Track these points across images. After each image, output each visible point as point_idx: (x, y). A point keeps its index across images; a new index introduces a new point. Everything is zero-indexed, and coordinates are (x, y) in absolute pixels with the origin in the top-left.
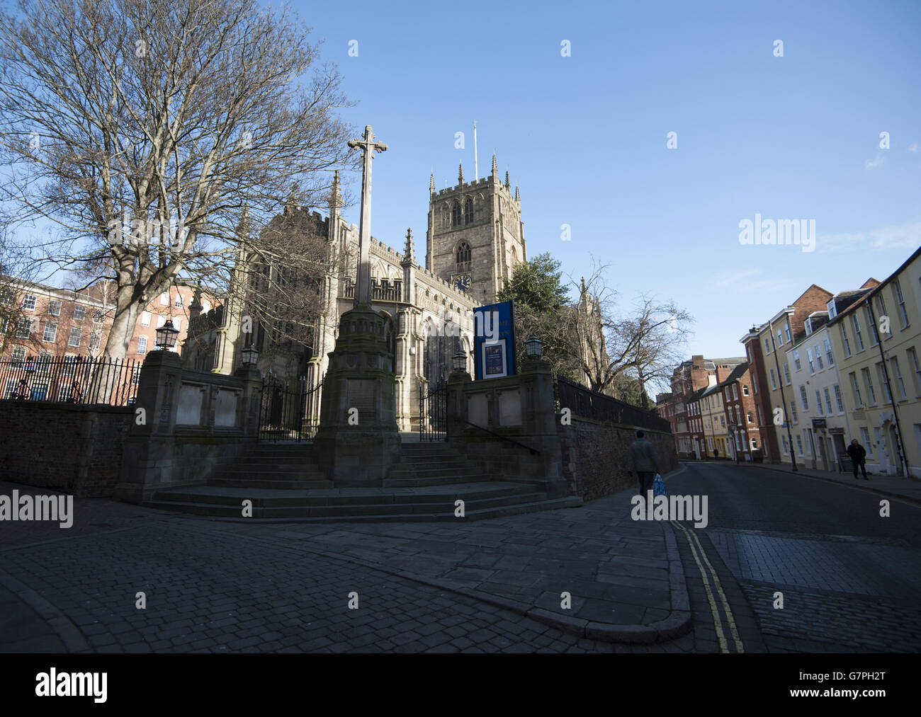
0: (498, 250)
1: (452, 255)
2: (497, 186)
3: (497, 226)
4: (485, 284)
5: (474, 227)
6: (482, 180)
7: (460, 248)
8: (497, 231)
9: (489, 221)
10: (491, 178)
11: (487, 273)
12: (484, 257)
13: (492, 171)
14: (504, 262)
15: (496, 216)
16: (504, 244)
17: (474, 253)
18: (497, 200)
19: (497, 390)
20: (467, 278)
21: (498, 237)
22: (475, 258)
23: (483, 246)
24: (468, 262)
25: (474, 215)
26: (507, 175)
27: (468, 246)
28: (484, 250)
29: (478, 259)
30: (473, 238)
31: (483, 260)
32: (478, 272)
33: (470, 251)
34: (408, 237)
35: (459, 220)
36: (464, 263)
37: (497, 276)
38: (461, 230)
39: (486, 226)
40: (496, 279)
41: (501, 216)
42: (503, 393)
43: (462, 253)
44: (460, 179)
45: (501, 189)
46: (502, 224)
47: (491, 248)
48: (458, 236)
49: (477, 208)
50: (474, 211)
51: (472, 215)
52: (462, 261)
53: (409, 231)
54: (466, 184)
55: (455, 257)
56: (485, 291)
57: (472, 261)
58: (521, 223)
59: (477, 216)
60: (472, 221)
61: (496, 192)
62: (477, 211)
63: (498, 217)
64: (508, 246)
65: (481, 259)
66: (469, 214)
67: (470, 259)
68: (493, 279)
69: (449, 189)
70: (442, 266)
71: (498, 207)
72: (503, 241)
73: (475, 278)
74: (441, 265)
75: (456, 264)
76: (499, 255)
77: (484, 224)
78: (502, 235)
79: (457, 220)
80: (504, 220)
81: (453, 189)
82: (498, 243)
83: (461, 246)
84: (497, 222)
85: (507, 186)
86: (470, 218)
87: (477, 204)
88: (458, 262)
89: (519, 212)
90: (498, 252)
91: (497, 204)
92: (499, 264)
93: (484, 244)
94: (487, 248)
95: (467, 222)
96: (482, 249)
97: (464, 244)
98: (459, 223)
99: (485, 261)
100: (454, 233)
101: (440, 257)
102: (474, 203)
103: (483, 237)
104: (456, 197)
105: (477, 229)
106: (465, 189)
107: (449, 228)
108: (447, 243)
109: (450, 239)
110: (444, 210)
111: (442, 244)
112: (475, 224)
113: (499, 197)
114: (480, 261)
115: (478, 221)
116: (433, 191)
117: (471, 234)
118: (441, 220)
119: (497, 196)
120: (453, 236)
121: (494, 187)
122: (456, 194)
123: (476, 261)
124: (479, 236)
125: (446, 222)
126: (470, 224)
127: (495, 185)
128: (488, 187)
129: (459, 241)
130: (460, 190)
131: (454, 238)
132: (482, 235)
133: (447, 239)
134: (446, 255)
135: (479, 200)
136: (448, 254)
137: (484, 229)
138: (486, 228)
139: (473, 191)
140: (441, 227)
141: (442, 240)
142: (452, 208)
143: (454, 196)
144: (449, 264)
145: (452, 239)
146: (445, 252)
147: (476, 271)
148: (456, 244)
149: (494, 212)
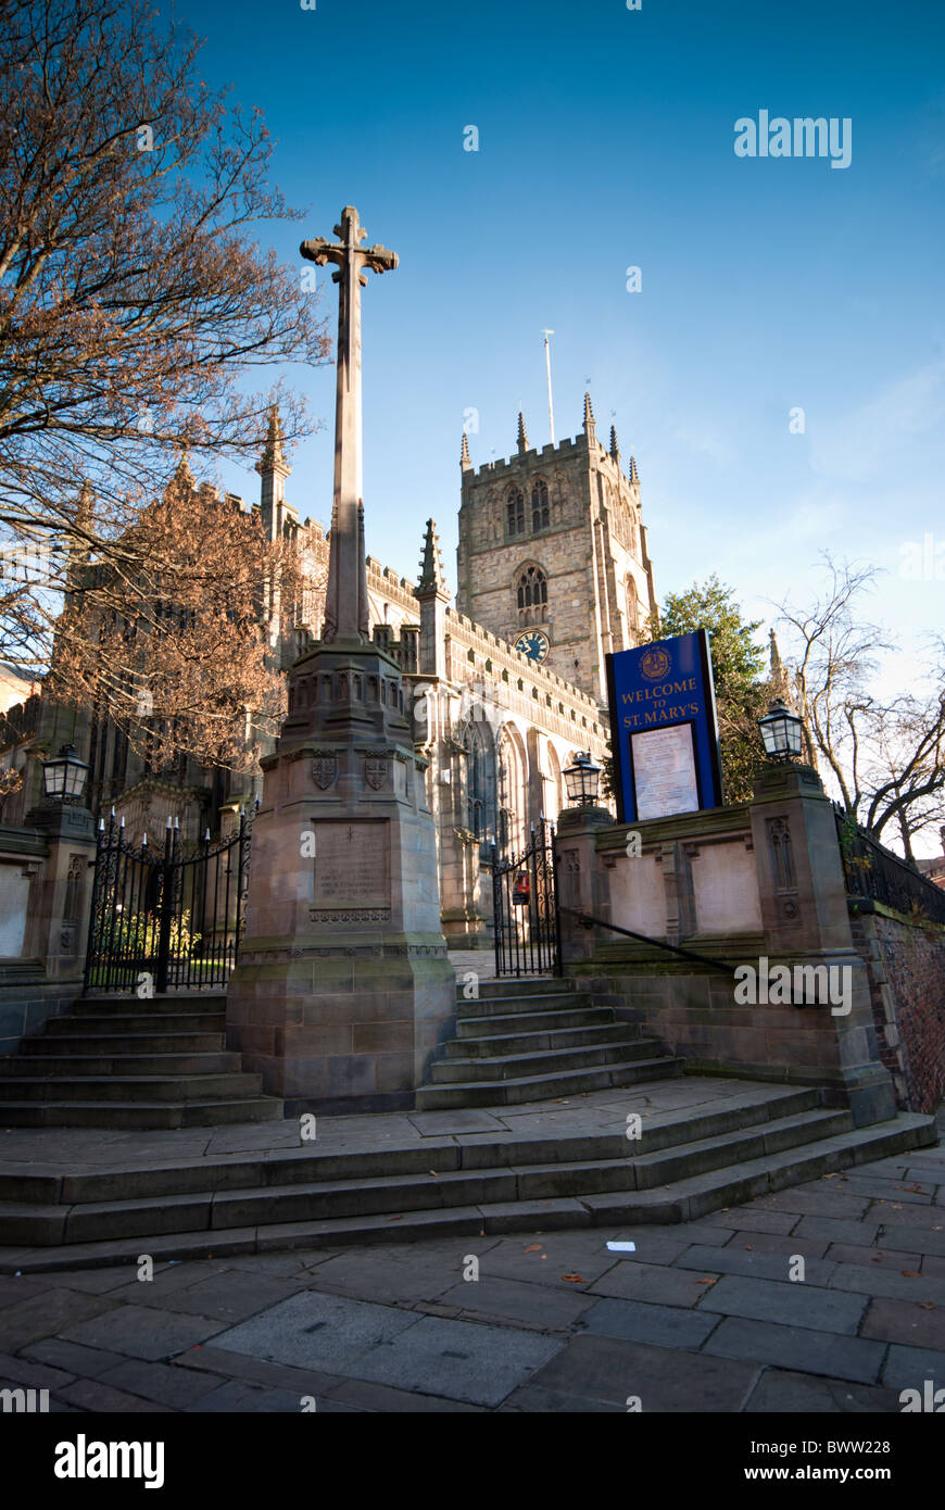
0: (601, 579)
1: (508, 591)
2: (596, 453)
3: (598, 533)
4: (576, 649)
5: (550, 535)
6: (565, 443)
7: (524, 579)
8: (598, 542)
9: (582, 521)
10: (583, 440)
11: (581, 628)
12: (573, 595)
13: (585, 425)
14: (613, 603)
15: (595, 513)
16: (612, 567)
17: (553, 587)
18: (596, 480)
19: (685, 845)
20: (539, 638)
21: (599, 556)
22: (557, 597)
23: (571, 573)
24: (541, 606)
25: (551, 512)
26: (613, 433)
27: (540, 575)
28: (573, 580)
29: (561, 599)
30: (551, 557)
31: (572, 601)
32: (562, 625)
33: (544, 584)
34: (429, 537)
35: (521, 523)
36: (533, 607)
37: (599, 632)
38: (524, 543)
39: (574, 532)
40: (599, 638)
41: (604, 512)
42: (701, 850)
43: (528, 587)
44: (521, 442)
45: (602, 460)
46: (606, 528)
47: (587, 575)
48: (519, 554)
49: (557, 497)
50: (551, 505)
51: (546, 512)
52: (529, 604)
53: (429, 524)
54: (534, 451)
55: (516, 596)
56: (576, 663)
57: (550, 602)
58: (642, 529)
59: (555, 514)
60: (546, 523)
61: (592, 465)
62: (555, 504)
63: (597, 515)
64: (620, 576)
65: (567, 598)
66: (540, 510)
67: (545, 600)
68: (592, 638)
69: (500, 463)
70: (489, 615)
71: (597, 494)
72: (610, 562)
73: (557, 637)
74: (487, 612)
75: (518, 611)
76: (601, 590)
77: (570, 530)
78: (608, 549)
79: (514, 523)
80: (611, 520)
81: (507, 462)
82: (599, 565)
83: (526, 573)
84: (597, 523)
85: (614, 454)
86: (542, 519)
87: (558, 491)
88: (520, 606)
89: (638, 506)
90: (601, 583)
91: (596, 489)
92: (602, 608)
93: (573, 569)
94: (579, 576)
95: (536, 527)
96: (568, 578)
97: (531, 571)
98: (521, 530)
99: (576, 603)
100: (512, 548)
101: (485, 596)
102: (550, 488)
103: (569, 555)
104: (514, 478)
105: (557, 540)
106: (532, 462)
107: (502, 540)
108: (499, 568)
109: (502, 561)
110: (491, 504)
111: (488, 571)
112: (553, 530)
113: (599, 475)
114: (565, 602)
115: (558, 524)
116: (467, 467)
117: (545, 550)
118: (485, 524)
119: (595, 473)
120: (510, 554)
121: (588, 455)
122: (515, 471)
123: (558, 602)
124: (562, 553)
125: (495, 528)
126: (543, 531)
127: (591, 452)
128: (576, 456)
129: (522, 564)
130: (521, 464)
131: (512, 558)
132: (569, 551)
133: (498, 561)
134: (497, 594)
135: (559, 482)
136: (500, 589)
137: (572, 539)
138: (575, 536)
139: (548, 465)
140: (485, 537)
141: (488, 564)
142: (505, 499)
143: (509, 476)
144: (504, 610)
145: (508, 560)
146: (494, 587)
147: (558, 622)
148: (516, 570)
149: (590, 504)
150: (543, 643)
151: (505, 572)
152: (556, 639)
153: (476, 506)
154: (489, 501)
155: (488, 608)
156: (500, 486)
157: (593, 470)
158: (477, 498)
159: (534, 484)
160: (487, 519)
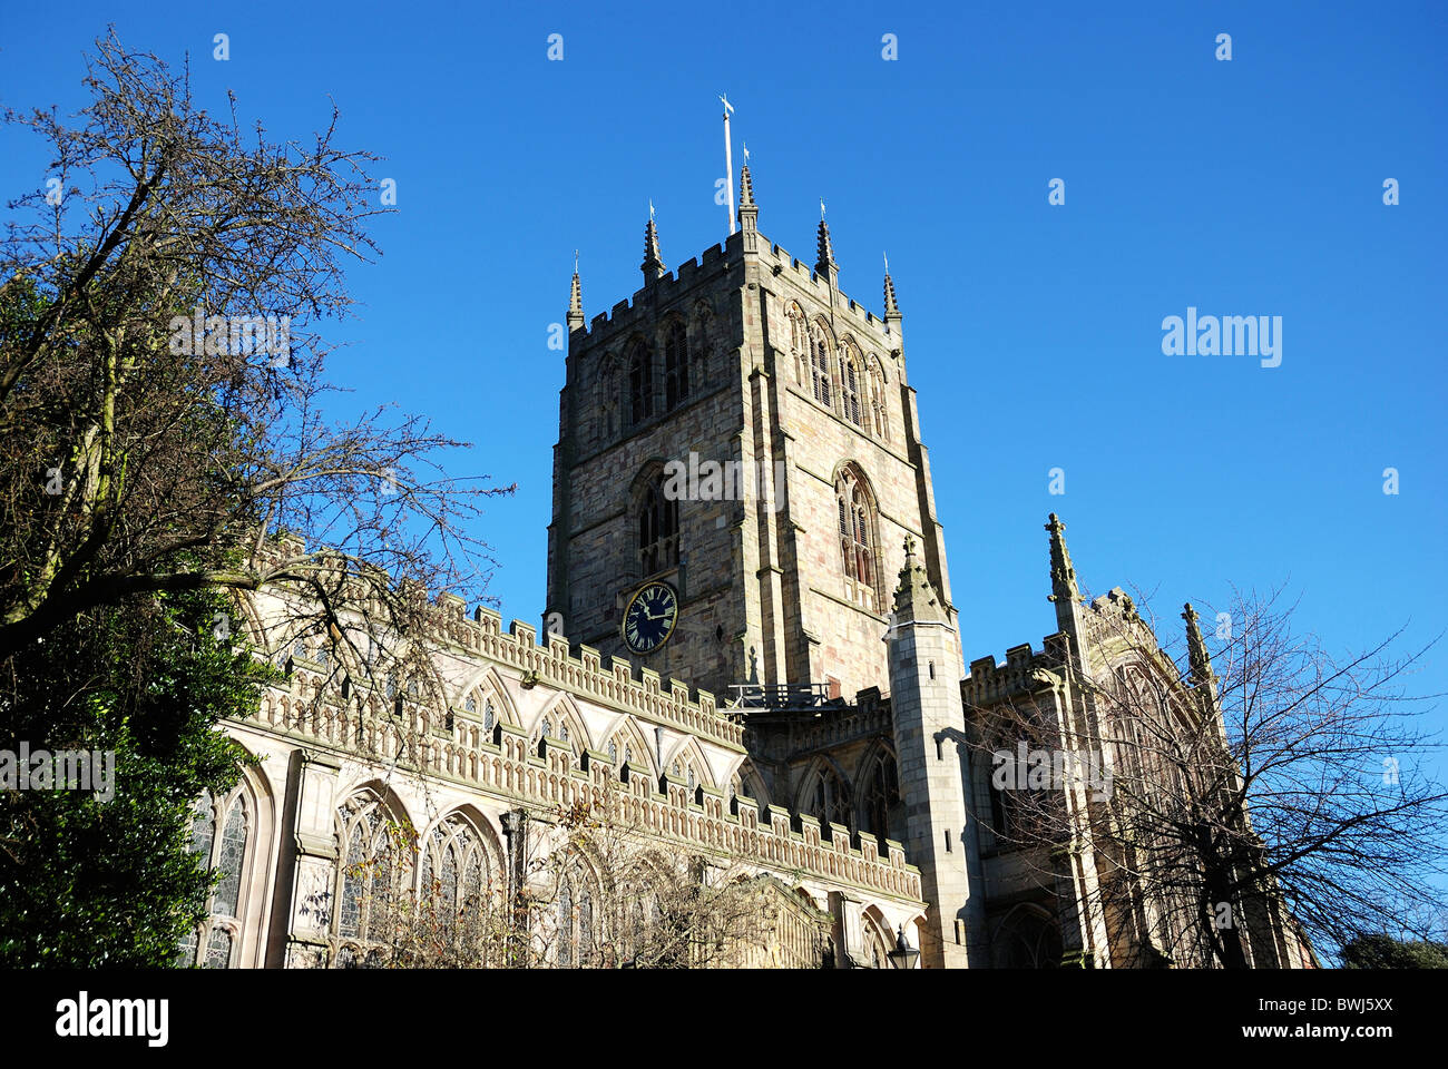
1: (621, 520)
2: (757, 259)
3: (756, 391)
4: (720, 606)
5: (688, 409)
6: (712, 253)
7: (647, 493)
8: (756, 408)
9: (722, 381)
11: (727, 565)
15: (750, 358)
17: (687, 501)
18: (756, 303)
20: (664, 595)
21: (758, 427)
22: (693, 517)
24: (672, 537)
25: (692, 371)
29: (698, 521)
31: (714, 520)
32: (699, 565)
35: (649, 399)
36: (661, 542)
37: (753, 568)
38: (649, 431)
39: (721, 397)
41: (770, 352)
43: (656, 510)
44: (650, 265)
45: (782, 271)
46: (772, 382)
48: (639, 452)
49: (699, 345)
50: (691, 360)
51: (684, 372)
52: (654, 538)
54: (670, 275)
55: (633, 526)
56: (720, 632)
57: (683, 529)
59: (696, 373)
60: (685, 392)
61: (750, 278)
62: (696, 357)
63: (759, 360)
65: (706, 517)
66: (676, 372)
67: (678, 527)
69: (620, 308)
70: (592, 568)
71: (758, 325)
72: (780, 439)
73: (693, 587)
74: (590, 562)
75: (639, 553)
77: (714, 395)
78: (775, 417)
79: (639, 401)
80: (784, 366)
81: (629, 305)
82: (760, 447)
84: (754, 376)
86: (677, 386)
87: (702, 334)
88: (644, 544)
89: (894, 354)
91: (757, 316)
92: (763, 522)
95: (669, 401)
97: (660, 478)
99: (721, 522)
100: (630, 445)
101: (588, 535)
102: (689, 332)
103: (713, 438)
104: (638, 328)
105: (696, 416)
106: (664, 296)
107: (619, 434)
108: (610, 482)
109: (616, 469)
110: (606, 378)
111: (595, 489)
112: (691, 401)
113: (763, 291)
114: (704, 523)
115: (700, 389)
116: (576, 325)
117: (677, 437)
118: (596, 412)
119: (755, 294)
120: (627, 456)
121: (744, 264)
122: (639, 316)
123: (694, 528)
124: (702, 437)
125: (610, 417)
126: (678, 406)
127: (747, 258)
128: (725, 272)
129: (642, 469)
130: (648, 302)
131: (630, 461)
132: (712, 432)
133: (610, 469)
134: (604, 528)
135: (703, 319)
136: (610, 519)
137: (717, 408)
138: (721, 404)
139: (687, 293)
140: (595, 435)
141: (596, 478)
142: (627, 365)
143: (630, 325)
144: (616, 554)
145: (623, 466)
146: (602, 516)
147: (693, 563)
148: (635, 481)
149: (741, 342)
150: (670, 604)
151: (618, 488)
152: (690, 593)
153: (585, 385)
154: (604, 373)
155: (592, 555)
156: (617, 345)
157: (751, 288)
158: (586, 373)
159: (668, 330)
160: (600, 402)
